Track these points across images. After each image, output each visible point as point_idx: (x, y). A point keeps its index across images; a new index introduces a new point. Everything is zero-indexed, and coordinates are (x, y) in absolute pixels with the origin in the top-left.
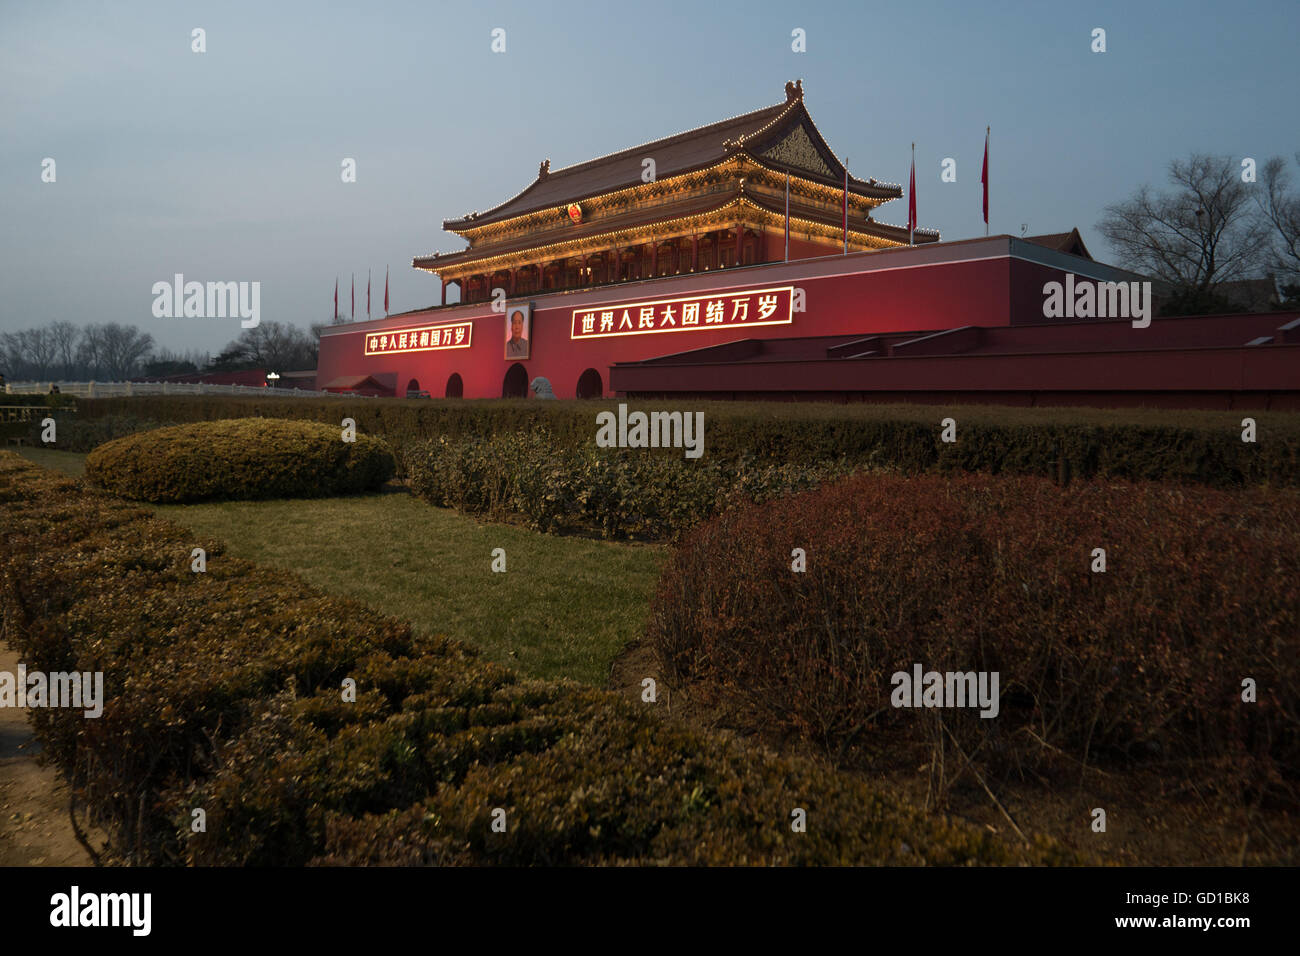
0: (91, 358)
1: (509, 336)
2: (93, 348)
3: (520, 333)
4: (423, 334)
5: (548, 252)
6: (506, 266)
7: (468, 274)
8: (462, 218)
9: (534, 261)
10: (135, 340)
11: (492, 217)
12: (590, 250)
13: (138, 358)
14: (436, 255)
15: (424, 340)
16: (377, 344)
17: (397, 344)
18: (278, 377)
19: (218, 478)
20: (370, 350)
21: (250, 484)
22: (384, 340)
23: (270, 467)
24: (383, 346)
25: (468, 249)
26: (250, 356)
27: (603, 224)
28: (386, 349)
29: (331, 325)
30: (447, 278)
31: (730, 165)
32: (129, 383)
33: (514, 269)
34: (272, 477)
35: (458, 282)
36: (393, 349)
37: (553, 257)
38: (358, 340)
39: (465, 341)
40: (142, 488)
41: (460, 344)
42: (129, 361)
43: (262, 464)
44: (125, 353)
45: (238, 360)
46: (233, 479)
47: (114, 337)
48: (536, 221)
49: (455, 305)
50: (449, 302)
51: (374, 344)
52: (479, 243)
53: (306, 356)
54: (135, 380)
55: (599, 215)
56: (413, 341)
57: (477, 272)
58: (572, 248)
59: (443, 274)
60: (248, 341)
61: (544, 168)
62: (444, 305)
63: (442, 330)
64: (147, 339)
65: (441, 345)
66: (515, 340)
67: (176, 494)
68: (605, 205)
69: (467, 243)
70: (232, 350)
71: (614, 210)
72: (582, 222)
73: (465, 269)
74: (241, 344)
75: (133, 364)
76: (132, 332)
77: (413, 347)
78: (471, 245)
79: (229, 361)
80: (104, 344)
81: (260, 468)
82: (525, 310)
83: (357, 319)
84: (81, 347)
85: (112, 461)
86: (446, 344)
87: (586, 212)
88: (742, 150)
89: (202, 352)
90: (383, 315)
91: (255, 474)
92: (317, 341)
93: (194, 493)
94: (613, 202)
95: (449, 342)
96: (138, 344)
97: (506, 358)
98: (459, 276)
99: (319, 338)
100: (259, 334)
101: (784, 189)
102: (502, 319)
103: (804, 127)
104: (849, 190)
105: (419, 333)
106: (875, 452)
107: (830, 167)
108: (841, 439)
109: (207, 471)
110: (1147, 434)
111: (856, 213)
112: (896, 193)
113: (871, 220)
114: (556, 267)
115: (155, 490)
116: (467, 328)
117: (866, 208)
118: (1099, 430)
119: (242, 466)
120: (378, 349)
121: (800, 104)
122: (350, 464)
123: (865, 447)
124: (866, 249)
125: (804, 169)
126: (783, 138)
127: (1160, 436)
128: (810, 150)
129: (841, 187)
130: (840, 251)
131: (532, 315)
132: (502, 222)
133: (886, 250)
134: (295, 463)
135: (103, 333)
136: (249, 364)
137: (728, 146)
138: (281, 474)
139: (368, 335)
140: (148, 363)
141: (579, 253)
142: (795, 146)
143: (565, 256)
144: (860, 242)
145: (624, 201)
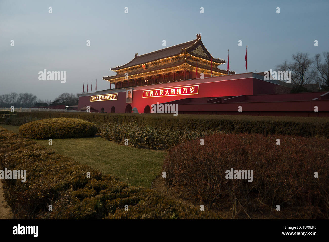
0: (21, 102)
1: (127, 97)
2: (21, 99)
3: (130, 96)
5: (137, 76)
7: (117, 81)
8: (115, 67)
9: (133, 78)
10: (32, 97)
11: (123, 67)
12: (148, 76)
13: (33, 102)
14: (109, 77)
15: (105, 98)
17: (99, 99)
18: (68, 107)
19: (53, 133)
20: (92, 100)
21: (61, 135)
22: (95, 98)
23: (66, 130)
25: (117, 75)
26: (61, 101)
27: (151, 69)
28: (96, 100)
29: (82, 94)
30: (111, 82)
31: (182, 55)
32: (30, 108)
33: (128, 80)
34: (67, 133)
35: (114, 83)
37: (138, 77)
38: (89, 98)
39: (116, 98)
40: (33, 135)
41: (114, 99)
42: (30, 102)
43: (64, 129)
44: (29, 100)
45: (58, 103)
46: (57, 133)
47: (27, 96)
48: (134, 68)
50: (112, 88)
52: (120, 74)
53: (76, 101)
54: (32, 107)
55: (150, 67)
56: (103, 98)
57: (119, 81)
58: (143, 75)
60: (61, 98)
61: (136, 55)
63: (110, 95)
64: (35, 97)
65: (110, 99)
67: (42, 137)
68: (152, 64)
70: (57, 100)
71: (154, 66)
72: (146, 69)
74: (59, 98)
75: (31, 103)
76: (31, 95)
77: (103, 100)
78: (118, 74)
79: (56, 103)
80: (24, 98)
81: (63, 131)
83: (89, 92)
84: (18, 99)
85: (26, 129)
87: (147, 66)
88: (186, 51)
89: (49, 100)
90: (95, 91)
91: (62, 132)
92: (78, 98)
93: (46, 137)
94: (153, 64)
95: (112, 98)
97: (126, 103)
98: (114, 82)
99: (79, 97)
100: (64, 96)
101: (196, 61)
102: (125, 93)
103: (201, 45)
104: (213, 61)
105: (104, 96)
106: (219, 127)
107: (207, 55)
108: (210, 124)
109: (50, 131)
110: (287, 123)
111: (214, 67)
112: (224, 62)
113: (218, 68)
114: (139, 80)
115: (37, 136)
116: (116, 95)
117: (217, 65)
118: (275, 122)
119: (59, 130)
120: (94, 100)
121: (200, 40)
122: (86, 130)
123: (217, 126)
124: (217, 76)
125: (201, 56)
126: (196, 48)
127: (290, 124)
128: (203, 51)
129: (211, 60)
130: (210, 76)
131: (133, 92)
132: (125, 68)
133: (221, 76)
134: (72, 129)
135: (24, 95)
136: (61, 103)
137: (182, 50)
138: (69, 132)
139: (91, 97)
140: (35, 103)
141: (145, 76)
142: (199, 50)
143: (141, 77)
144: (215, 74)
145: (156, 63)
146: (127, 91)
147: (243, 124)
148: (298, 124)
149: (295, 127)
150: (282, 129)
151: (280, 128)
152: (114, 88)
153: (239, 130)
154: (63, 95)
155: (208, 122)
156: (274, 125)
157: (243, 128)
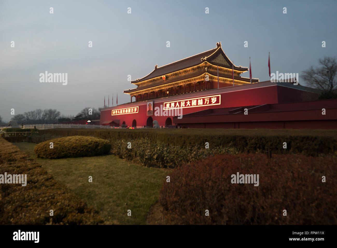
0: (45, 118)
1: (148, 110)
2: (46, 115)
3: (151, 109)
4: (126, 110)
5: (157, 88)
6: (147, 92)
7: (137, 94)
8: (136, 80)
9: (154, 90)
10: (56, 113)
11: (144, 80)
12: (168, 87)
13: (57, 117)
14: (129, 90)
15: (126, 111)
16: (115, 113)
17: (120, 112)
18: (90, 121)
19: (65, 152)
20: (113, 114)
21: (73, 153)
22: (116, 111)
23: (79, 149)
24: (116, 113)
25: (137, 88)
26: (84, 116)
27: (171, 80)
28: (117, 114)
29: (103, 108)
30: (132, 95)
31: (202, 64)
32: (53, 124)
33: (149, 93)
34: (79, 152)
35: (135, 96)
36: (119, 114)
37: (159, 89)
38: (110, 112)
39: (137, 111)
40: (47, 155)
41: (136, 112)
42: (55, 118)
43: (77, 148)
44: (54, 116)
45: (81, 117)
46: (69, 153)
47: (51, 112)
48: (154, 80)
49: (134, 102)
50: (133, 101)
51: (114, 113)
52: (140, 86)
53: (97, 116)
55: (170, 78)
56: (124, 112)
57: (139, 94)
58: (163, 87)
59: (131, 94)
60: (83, 113)
61: (156, 67)
62: (131, 102)
63: (131, 108)
64: (59, 113)
65: (131, 112)
66: (149, 111)
67: (55, 156)
68: (172, 75)
69: (137, 86)
70: (79, 115)
71: (174, 77)
72: (166, 80)
73: (137, 93)
74: (81, 113)
75: (55, 119)
76: (55, 111)
77: (124, 113)
78: (138, 87)
79: (78, 118)
80: (48, 114)
81: (76, 149)
82: (152, 103)
83: (110, 106)
84: (43, 115)
85: (40, 148)
86: (132, 112)
87: (167, 77)
88: (206, 61)
89: (72, 116)
90: (116, 105)
91: (75, 151)
92: (100, 112)
93: (60, 156)
94: (173, 75)
95: (133, 112)
96: (57, 114)
97: (147, 115)
98: (135, 95)
99: (100, 111)
100: (86, 111)
101: (217, 70)
102: (146, 105)
103: (222, 54)
104: (234, 69)
105: (125, 109)
106: (230, 144)
107: (229, 64)
108: (222, 140)
109: (63, 150)
110: (304, 138)
111: (237, 75)
112: (247, 70)
113: (240, 77)
114: (160, 92)
115: (50, 155)
116: (137, 108)
117: (239, 74)
118: (291, 137)
119: (71, 149)
120: (115, 114)
121: (220, 48)
122: (99, 148)
123: (228, 142)
124: (239, 84)
125: (222, 65)
126: (216, 57)
127: (308, 138)
128: (224, 60)
129: (232, 69)
130: (232, 85)
131: (154, 104)
132: (146, 81)
133: (245, 85)
134: (85, 148)
135: (48, 112)
136: (83, 118)
137: (202, 60)
138: (81, 151)
139: (113, 110)
140: (59, 119)
141: (165, 88)
142: (220, 59)
143: (162, 89)
144: (238, 83)
145: (176, 74)
146: (148, 103)
147: (257, 139)
148: (316, 138)
149: (313, 141)
150: (298, 144)
151: (297, 144)
152: (135, 101)
153: (252, 146)
154: (85, 109)
155: (220, 138)
156: (289, 140)
157: (257, 144)
